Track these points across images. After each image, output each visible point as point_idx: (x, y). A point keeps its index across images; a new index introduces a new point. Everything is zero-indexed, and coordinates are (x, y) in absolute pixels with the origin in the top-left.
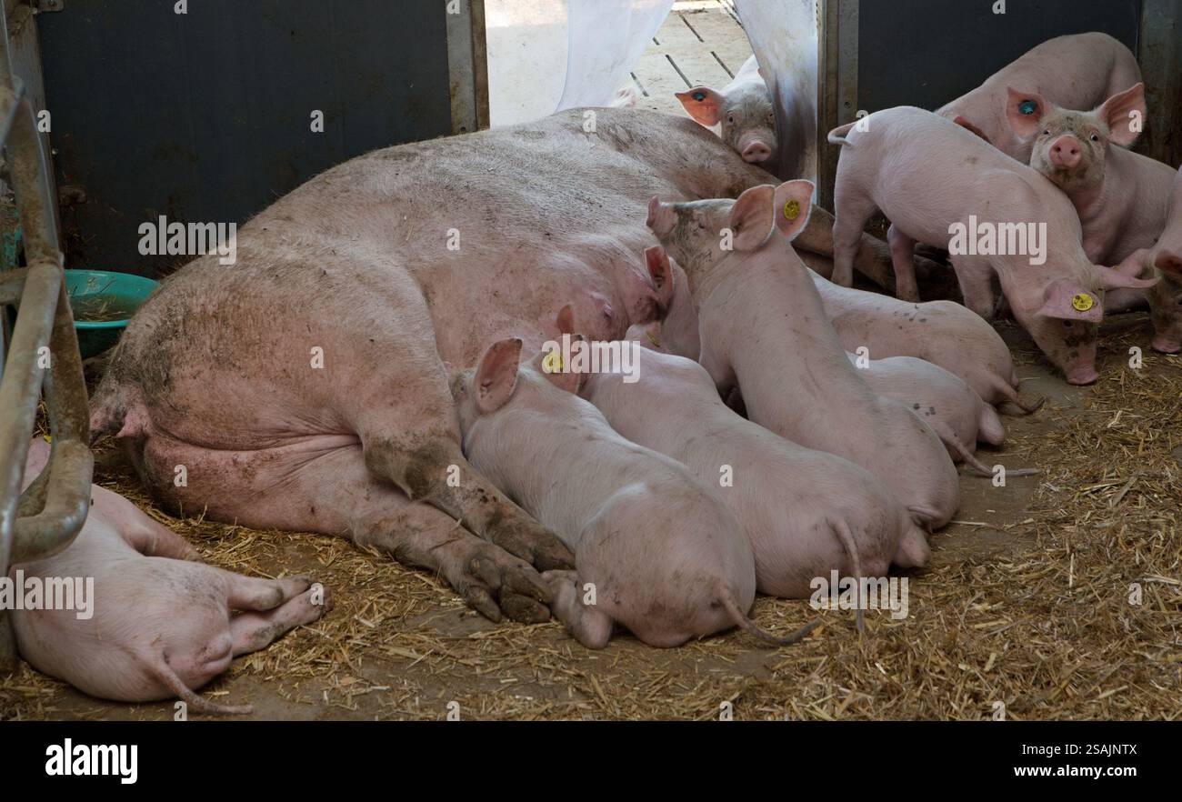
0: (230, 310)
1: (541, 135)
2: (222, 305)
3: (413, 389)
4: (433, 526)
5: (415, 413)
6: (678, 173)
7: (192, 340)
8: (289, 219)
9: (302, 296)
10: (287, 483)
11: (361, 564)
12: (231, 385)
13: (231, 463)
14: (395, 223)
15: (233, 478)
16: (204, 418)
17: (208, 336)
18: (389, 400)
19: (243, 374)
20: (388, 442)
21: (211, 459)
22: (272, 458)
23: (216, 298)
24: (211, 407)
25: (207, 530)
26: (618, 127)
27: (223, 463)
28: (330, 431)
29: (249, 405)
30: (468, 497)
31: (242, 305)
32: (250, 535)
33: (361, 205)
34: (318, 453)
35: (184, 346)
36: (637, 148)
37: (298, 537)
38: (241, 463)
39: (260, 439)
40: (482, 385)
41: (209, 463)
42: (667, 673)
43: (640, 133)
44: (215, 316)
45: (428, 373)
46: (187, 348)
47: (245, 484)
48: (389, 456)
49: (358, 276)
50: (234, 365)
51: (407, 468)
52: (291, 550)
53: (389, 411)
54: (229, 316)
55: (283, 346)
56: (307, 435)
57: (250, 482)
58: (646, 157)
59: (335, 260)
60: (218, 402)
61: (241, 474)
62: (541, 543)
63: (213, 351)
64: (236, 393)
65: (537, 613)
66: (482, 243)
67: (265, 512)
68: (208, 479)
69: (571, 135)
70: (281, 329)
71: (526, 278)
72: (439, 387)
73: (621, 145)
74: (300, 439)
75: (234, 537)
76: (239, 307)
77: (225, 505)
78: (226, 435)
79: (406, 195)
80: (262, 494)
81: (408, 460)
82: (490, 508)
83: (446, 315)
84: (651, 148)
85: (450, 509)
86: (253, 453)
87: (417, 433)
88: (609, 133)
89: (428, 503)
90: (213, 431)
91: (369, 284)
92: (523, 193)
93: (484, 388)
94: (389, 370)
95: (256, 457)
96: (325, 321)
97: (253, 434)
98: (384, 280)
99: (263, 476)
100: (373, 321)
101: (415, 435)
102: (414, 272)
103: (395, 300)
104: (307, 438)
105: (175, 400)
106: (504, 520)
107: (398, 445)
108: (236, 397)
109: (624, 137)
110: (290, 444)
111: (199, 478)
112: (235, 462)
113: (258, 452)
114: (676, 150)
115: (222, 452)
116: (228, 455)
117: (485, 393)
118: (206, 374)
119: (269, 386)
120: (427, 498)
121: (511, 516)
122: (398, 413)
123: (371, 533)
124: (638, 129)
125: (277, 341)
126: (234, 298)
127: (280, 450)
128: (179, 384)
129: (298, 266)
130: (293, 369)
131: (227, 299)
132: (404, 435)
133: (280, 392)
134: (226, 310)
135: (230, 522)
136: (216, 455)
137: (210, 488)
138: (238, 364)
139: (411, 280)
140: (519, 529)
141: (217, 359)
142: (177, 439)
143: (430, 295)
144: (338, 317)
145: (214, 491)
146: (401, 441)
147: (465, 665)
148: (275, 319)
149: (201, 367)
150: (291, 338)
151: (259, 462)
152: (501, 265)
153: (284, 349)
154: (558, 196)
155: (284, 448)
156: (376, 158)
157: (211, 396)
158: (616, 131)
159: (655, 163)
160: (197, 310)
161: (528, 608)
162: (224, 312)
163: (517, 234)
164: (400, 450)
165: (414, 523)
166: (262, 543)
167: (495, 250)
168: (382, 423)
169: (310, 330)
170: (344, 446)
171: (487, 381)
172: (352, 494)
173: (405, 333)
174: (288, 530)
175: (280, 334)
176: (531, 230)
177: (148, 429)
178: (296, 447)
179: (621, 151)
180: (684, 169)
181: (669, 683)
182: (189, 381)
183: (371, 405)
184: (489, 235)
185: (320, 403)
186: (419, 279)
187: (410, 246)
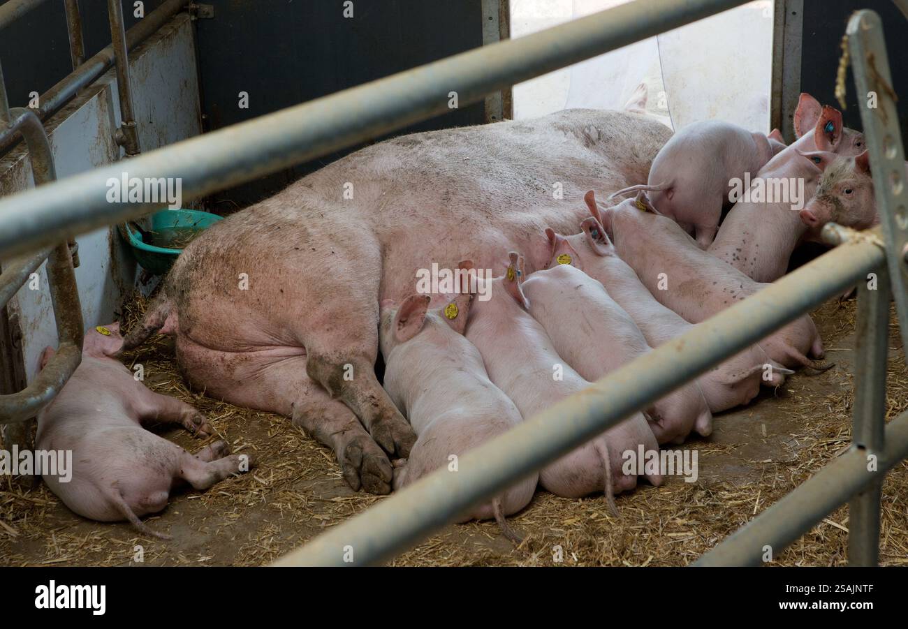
0: (232, 253)
1: (531, 129)
2: (229, 249)
3: (345, 320)
4: (337, 419)
5: (344, 337)
6: (628, 167)
7: (205, 272)
8: (310, 186)
9: (283, 248)
10: (256, 377)
11: (292, 439)
12: (223, 306)
13: (220, 360)
14: (376, 196)
15: (221, 370)
16: (206, 327)
17: (214, 271)
18: (327, 327)
19: (231, 300)
20: (321, 357)
21: (208, 355)
22: (246, 359)
23: (227, 244)
24: (210, 320)
25: (205, 403)
26: (593, 128)
27: (215, 359)
28: (288, 344)
29: (234, 321)
30: (365, 401)
31: (241, 251)
32: (232, 410)
33: (359, 180)
34: (280, 358)
35: (199, 277)
36: (602, 145)
37: (263, 415)
38: (226, 360)
39: (239, 345)
40: (400, 321)
41: (207, 358)
42: (442, 541)
43: (608, 133)
44: (223, 257)
45: (359, 309)
46: (201, 278)
47: (228, 375)
48: (320, 366)
49: (331, 235)
50: (227, 293)
51: (331, 376)
52: (255, 424)
53: (326, 334)
54: (231, 259)
55: (260, 282)
56: (272, 345)
57: (231, 374)
58: (607, 153)
59: (320, 222)
60: (214, 317)
61: (225, 368)
62: (403, 439)
63: (215, 282)
64: (226, 312)
65: (381, 488)
66: (434, 217)
67: (242, 395)
68: (206, 369)
69: (553, 132)
70: (261, 270)
71: (460, 245)
72: (365, 320)
73: (589, 142)
74: (267, 347)
75: (220, 411)
76: (239, 252)
77: (216, 388)
78: (218, 341)
79: (391, 176)
80: (240, 383)
81: (332, 371)
82: (377, 411)
83: (396, 267)
84: (612, 146)
85: (354, 407)
86: (234, 354)
87: (343, 352)
88: (583, 132)
89: (342, 402)
90: (210, 337)
91: (337, 241)
92: (481, 180)
93: (401, 324)
94: (329, 306)
95: (236, 357)
96: (292, 267)
97: (235, 341)
98: (349, 239)
99: (240, 371)
100: (329, 269)
101: (341, 353)
102: (377, 234)
103: (353, 254)
104: (272, 347)
105: (190, 313)
106: (383, 420)
107: (328, 359)
108: (225, 315)
109: (594, 136)
110: (260, 351)
111: (201, 368)
112: (222, 359)
113: (238, 354)
114: (632, 149)
115: (216, 352)
116: (220, 353)
117: (401, 327)
118: (209, 297)
119: (247, 310)
120: (340, 398)
121: (388, 418)
122: (332, 337)
123: (301, 419)
124: (606, 130)
125: (257, 278)
126: (238, 245)
127: (252, 354)
128: (192, 302)
129: (290, 225)
130: (263, 299)
131: (234, 245)
132: (333, 352)
133: (253, 314)
134: (231, 254)
135: (220, 400)
136: (212, 353)
137: (207, 375)
138: (229, 292)
139: (373, 240)
140: (391, 428)
141: (217, 288)
142: (191, 339)
143: (387, 252)
144: (304, 264)
145: (210, 378)
146: (331, 356)
147: (317, 519)
148: (259, 263)
149: (207, 292)
150: (267, 278)
151: (237, 361)
152: (444, 234)
153: (261, 285)
154: (509, 183)
155: (255, 353)
156: (393, 143)
157: (210, 313)
158: (590, 131)
159: (613, 157)
160: (213, 251)
161: (375, 484)
162: (229, 255)
163: (463, 211)
164: (328, 363)
165: (328, 415)
166: (239, 416)
167: (442, 222)
168: (321, 343)
169: (280, 273)
170: (297, 355)
171: (404, 319)
172: (297, 389)
173: (351, 279)
174: (256, 409)
175: (260, 274)
176: (475, 209)
177: (177, 331)
178: (264, 353)
179: (587, 146)
180: (634, 163)
181: (440, 549)
182: (199, 301)
183: (314, 329)
184: (442, 211)
185: (281, 324)
186: (380, 240)
187: (381, 215)
